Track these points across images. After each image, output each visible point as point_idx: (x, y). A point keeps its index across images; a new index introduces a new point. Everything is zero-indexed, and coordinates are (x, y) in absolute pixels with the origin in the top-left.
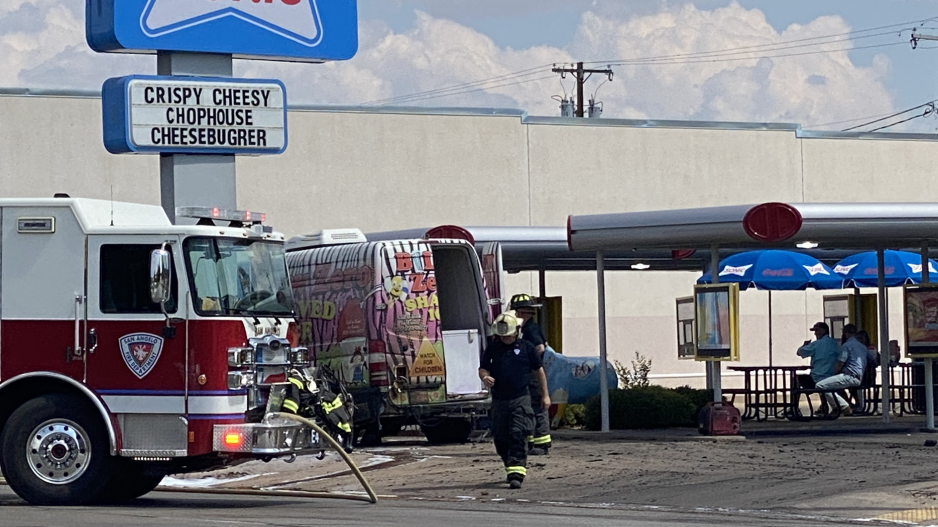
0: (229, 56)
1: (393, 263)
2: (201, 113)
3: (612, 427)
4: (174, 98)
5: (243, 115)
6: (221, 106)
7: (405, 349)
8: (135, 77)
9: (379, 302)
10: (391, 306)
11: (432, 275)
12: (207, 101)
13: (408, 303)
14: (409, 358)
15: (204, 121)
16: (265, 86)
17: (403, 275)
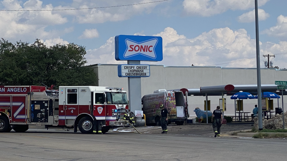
0: (140, 61)
1: (167, 95)
2: (134, 70)
3: (208, 123)
4: (129, 68)
5: (142, 71)
6: (138, 69)
7: (169, 109)
8: (123, 65)
9: (165, 102)
10: (167, 102)
11: (174, 97)
12: (135, 68)
13: (170, 102)
14: (170, 111)
15: (135, 72)
16: (146, 66)
17: (169, 97)
